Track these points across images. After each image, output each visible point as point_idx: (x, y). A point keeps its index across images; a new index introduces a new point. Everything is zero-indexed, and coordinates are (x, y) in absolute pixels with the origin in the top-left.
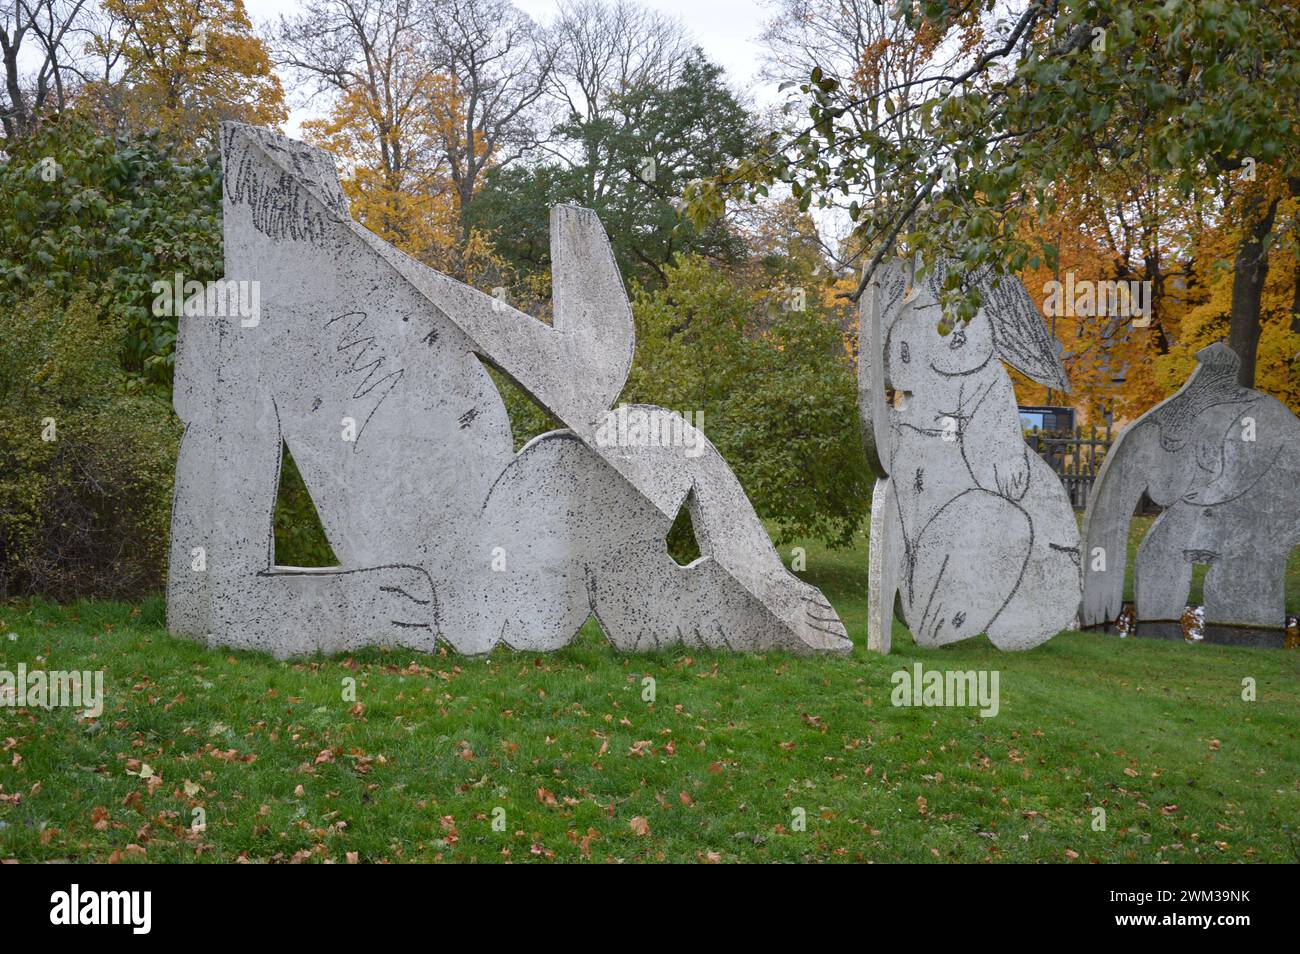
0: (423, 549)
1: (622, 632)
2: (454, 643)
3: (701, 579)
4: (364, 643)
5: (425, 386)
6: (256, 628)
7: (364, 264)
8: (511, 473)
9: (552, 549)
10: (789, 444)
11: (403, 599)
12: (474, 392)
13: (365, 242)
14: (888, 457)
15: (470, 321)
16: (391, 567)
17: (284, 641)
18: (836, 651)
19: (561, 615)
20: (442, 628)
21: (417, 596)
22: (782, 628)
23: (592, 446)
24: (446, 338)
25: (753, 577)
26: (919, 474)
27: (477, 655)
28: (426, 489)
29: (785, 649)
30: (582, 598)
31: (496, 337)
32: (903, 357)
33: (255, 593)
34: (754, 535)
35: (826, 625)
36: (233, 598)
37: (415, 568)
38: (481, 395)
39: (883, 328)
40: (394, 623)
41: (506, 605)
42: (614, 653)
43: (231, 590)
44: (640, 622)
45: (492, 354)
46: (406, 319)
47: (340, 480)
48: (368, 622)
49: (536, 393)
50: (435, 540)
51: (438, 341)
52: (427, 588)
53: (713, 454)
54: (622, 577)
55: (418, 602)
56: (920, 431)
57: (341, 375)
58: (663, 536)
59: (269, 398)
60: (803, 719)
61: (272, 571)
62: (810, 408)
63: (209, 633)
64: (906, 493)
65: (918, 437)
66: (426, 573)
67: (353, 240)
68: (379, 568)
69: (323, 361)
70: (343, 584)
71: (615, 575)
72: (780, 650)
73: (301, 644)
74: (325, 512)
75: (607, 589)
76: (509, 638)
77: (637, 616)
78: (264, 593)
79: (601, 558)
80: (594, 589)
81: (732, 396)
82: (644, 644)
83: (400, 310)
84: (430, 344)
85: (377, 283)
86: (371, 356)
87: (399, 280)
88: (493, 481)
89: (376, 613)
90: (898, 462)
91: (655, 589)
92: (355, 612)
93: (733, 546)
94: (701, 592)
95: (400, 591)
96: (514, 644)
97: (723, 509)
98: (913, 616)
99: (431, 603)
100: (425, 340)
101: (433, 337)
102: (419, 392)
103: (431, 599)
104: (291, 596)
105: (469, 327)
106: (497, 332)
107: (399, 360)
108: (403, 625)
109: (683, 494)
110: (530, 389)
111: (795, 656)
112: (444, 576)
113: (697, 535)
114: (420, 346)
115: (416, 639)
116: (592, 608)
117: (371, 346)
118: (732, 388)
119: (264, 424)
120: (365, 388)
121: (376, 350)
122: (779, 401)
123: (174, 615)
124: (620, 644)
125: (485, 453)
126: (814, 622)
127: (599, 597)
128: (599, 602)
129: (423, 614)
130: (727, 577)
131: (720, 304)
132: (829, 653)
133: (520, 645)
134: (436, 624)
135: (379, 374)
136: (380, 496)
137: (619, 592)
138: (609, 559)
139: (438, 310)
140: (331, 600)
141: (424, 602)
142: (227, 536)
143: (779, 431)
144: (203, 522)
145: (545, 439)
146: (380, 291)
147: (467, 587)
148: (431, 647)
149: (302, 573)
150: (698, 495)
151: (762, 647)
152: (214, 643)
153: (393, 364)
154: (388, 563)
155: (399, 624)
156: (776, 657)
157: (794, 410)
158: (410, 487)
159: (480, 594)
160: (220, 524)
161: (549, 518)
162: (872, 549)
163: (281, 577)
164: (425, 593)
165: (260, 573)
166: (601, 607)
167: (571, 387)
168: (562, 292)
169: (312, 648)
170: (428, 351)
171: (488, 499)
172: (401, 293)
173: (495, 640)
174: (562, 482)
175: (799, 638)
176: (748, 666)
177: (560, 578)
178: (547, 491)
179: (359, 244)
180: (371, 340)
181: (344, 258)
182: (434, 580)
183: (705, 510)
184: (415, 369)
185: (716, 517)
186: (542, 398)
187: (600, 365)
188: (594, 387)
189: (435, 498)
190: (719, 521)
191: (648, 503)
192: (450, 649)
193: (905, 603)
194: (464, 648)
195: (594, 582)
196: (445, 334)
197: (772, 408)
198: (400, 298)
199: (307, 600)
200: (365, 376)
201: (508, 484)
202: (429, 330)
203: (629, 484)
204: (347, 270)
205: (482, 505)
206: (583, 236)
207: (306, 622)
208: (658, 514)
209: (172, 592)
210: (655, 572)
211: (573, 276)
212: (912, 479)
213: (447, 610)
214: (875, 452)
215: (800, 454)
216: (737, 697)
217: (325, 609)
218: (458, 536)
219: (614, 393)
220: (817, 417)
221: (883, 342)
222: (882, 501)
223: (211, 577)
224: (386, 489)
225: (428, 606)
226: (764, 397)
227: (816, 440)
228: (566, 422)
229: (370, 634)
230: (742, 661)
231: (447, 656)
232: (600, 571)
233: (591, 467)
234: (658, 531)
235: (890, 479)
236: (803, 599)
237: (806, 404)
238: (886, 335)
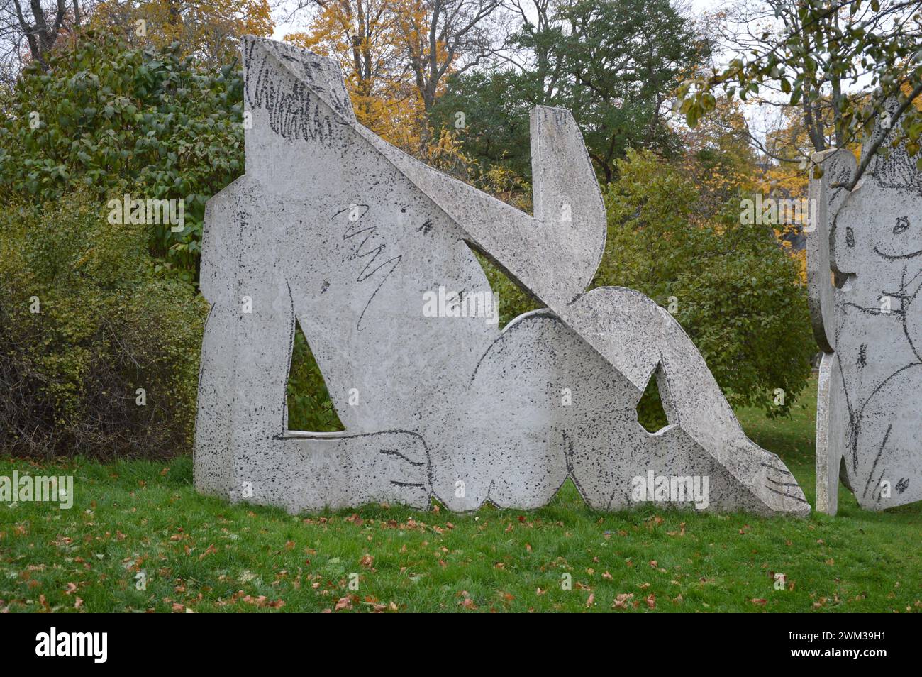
0: (418, 416)
1: (597, 494)
2: (446, 501)
3: (669, 445)
4: (366, 500)
5: (420, 270)
6: (272, 486)
7: (367, 161)
8: (497, 348)
9: (533, 418)
10: (732, 321)
11: (401, 461)
12: (464, 276)
13: (368, 142)
14: (833, 333)
15: (460, 212)
16: (390, 432)
17: (295, 498)
18: (795, 514)
19: (542, 476)
20: (435, 487)
21: (413, 458)
22: (745, 491)
23: (569, 324)
24: (439, 228)
25: (716, 444)
26: (863, 349)
27: (466, 512)
28: (421, 363)
29: (747, 510)
30: (562, 461)
31: (483, 226)
32: (848, 241)
33: (271, 454)
34: (717, 405)
35: (785, 489)
36: (251, 459)
37: (412, 434)
38: (470, 278)
39: (829, 215)
40: (392, 482)
41: (492, 467)
42: (589, 511)
43: (249, 452)
44: (613, 484)
45: (480, 242)
46: (403, 211)
47: (345, 354)
48: (369, 482)
49: (519, 277)
50: (429, 408)
51: (432, 230)
52: (422, 451)
53: (679, 331)
54: (596, 443)
55: (414, 464)
56: (864, 310)
57: (346, 261)
58: (633, 406)
59: (283, 281)
60: (770, 576)
61: (286, 435)
62: (752, 288)
63: (231, 490)
64: (849, 367)
65: (862, 315)
66: (421, 437)
67: (357, 140)
68: (380, 433)
69: (331, 248)
70: (347, 447)
71: (590, 441)
72: (742, 512)
73: (311, 501)
74: (332, 383)
75: (583, 454)
76: (495, 497)
77: (610, 478)
78: (279, 454)
79: (578, 425)
80: (571, 454)
81: (680, 278)
82: (616, 505)
83: (399, 202)
84: (425, 232)
85: (378, 178)
86: (373, 244)
87: (398, 175)
88: (481, 356)
89: (377, 473)
90: (841, 340)
91: (627, 454)
92: (357, 473)
93: (698, 415)
94: (669, 457)
95: (398, 454)
96: (499, 503)
97: (688, 382)
98: (857, 481)
99: (426, 465)
100: (420, 229)
101: (428, 226)
102: (415, 275)
103: (426, 461)
104: (302, 458)
105: (459, 217)
106: (484, 222)
107: (397, 247)
108: (401, 484)
109: (652, 368)
110: (514, 272)
111: (756, 517)
112: (436, 441)
113: (664, 405)
114: (417, 234)
115: (413, 497)
116: (570, 470)
117: (373, 235)
118: (680, 270)
119: (280, 305)
120: (367, 272)
121: (377, 238)
122: (723, 283)
123: (200, 474)
124: (595, 504)
125: (474, 330)
126: (774, 486)
127: (575, 461)
128: (575, 465)
129: (418, 475)
130: (692, 444)
131: (668, 194)
132: (788, 515)
133: (505, 504)
134: (430, 483)
135: (380, 260)
136: (380, 369)
137: (594, 457)
138: (584, 427)
139: (432, 202)
140: (337, 461)
141: (419, 464)
142: (246, 404)
143: (723, 310)
144: (226, 391)
145: (527, 318)
146: (381, 186)
147: (457, 450)
148: (425, 504)
149: (312, 437)
150: (665, 368)
151: (725, 508)
152: (235, 499)
153: (392, 251)
154: (387, 429)
155: (397, 483)
156: (739, 517)
157: (737, 290)
158: (407, 361)
159: (469, 457)
160: (241, 393)
161: (530, 389)
162: (819, 419)
163: (294, 440)
164: (419, 456)
165: (275, 437)
166: (578, 471)
167: (550, 270)
168: (541, 185)
169: (320, 504)
170: (422, 239)
171: (476, 372)
172: (400, 187)
173: (482, 499)
174: (543, 356)
175: (760, 501)
176: (713, 525)
177: (540, 443)
178: (529, 366)
179: (363, 144)
180: (373, 230)
181: (350, 156)
182: (428, 444)
183: (671, 383)
184: (411, 255)
185: (682, 389)
186: (524, 280)
187: (576, 251)
188: (570, 271)
189: (429, 370)
190: (684, 393)
191: (620, 375)
192: (443, 506)
193: (850, 469)
194: (454, 506)
195: (571, 447)
196: (438, 224)
197: (717, 289)
198: (399, 192)
199: (316, 461)
200: (368, 262)
201: (494, 358)
202: (424, 220)
203: (603, 358)
204: (352, 167)
205: (471, 377)
206: (560, 134)
207: (315, 481)
208: (629, 385)
209: (198, 453)
210: (627, 438)
211: (551, 171)
212: (856, 354)
213: (439, 471)
214: (822, 329)
215: (742, 331)
216: (707, 554)
217: (332, 470)
218: (449, 404)
219: (589, 276)
220: (758, 297)
221: (829, 227)
222: (828, 374)
223: (233, 440)
224: (385, 363)
225: (422, 468)
226: (710, 280)
227: (758, 318)
228: (546, 302)
229: (372, 492)
230: (707, 521)
231: (439, 512)
232: (576, 437)
233: (569, 343)
234: (629, 402)
235: (835, 354)
236: (764, 465)
237: (749, 286)
238: (832, 221)
